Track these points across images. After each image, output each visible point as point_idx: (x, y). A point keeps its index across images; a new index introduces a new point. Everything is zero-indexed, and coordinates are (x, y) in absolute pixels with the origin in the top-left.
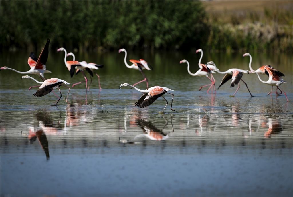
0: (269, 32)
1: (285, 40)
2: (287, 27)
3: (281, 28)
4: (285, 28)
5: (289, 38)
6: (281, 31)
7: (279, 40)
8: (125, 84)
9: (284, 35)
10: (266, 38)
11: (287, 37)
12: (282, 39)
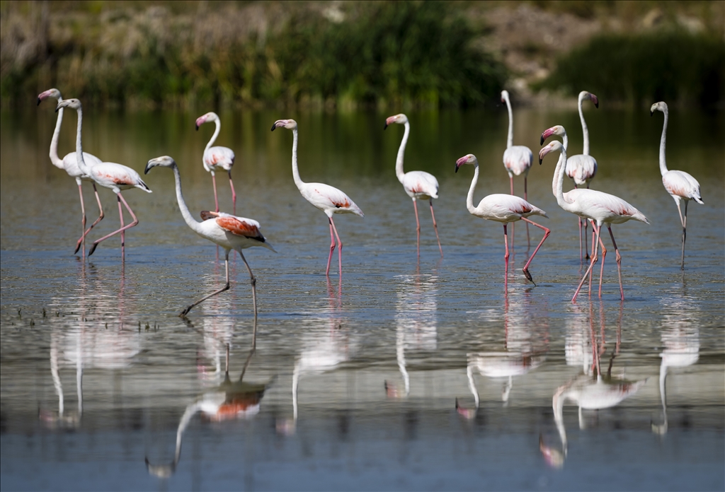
0: (20, 40)
1: (75, 63)
2: (81, 18)
3: (61, 25)
4: (73, 24)
5: (90, 56)
6: (61, 34)
7: (54, 66)
8: (165, 160)
9: (69, 48)
10: (11, 60)
11: (83, 53)
12: (63, 62)
